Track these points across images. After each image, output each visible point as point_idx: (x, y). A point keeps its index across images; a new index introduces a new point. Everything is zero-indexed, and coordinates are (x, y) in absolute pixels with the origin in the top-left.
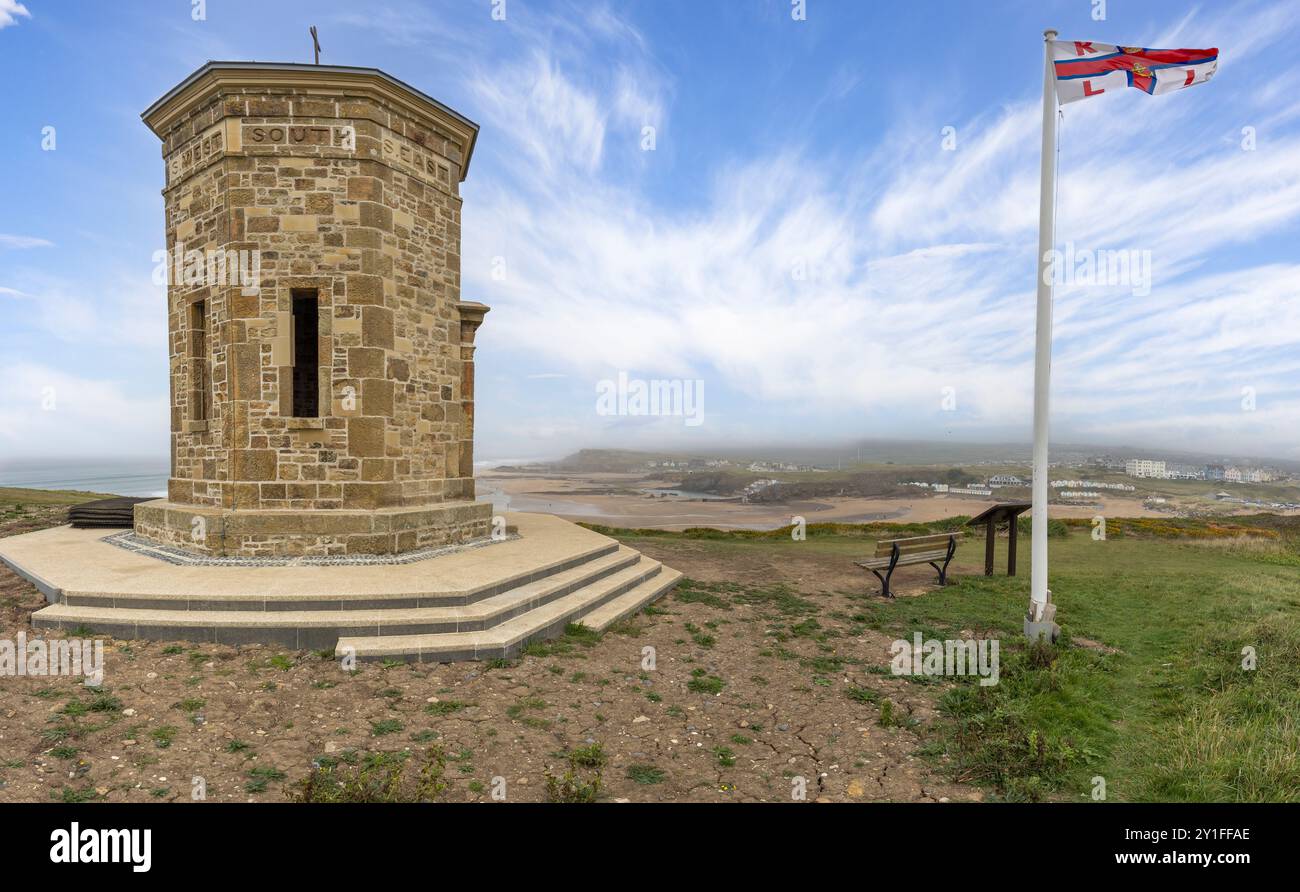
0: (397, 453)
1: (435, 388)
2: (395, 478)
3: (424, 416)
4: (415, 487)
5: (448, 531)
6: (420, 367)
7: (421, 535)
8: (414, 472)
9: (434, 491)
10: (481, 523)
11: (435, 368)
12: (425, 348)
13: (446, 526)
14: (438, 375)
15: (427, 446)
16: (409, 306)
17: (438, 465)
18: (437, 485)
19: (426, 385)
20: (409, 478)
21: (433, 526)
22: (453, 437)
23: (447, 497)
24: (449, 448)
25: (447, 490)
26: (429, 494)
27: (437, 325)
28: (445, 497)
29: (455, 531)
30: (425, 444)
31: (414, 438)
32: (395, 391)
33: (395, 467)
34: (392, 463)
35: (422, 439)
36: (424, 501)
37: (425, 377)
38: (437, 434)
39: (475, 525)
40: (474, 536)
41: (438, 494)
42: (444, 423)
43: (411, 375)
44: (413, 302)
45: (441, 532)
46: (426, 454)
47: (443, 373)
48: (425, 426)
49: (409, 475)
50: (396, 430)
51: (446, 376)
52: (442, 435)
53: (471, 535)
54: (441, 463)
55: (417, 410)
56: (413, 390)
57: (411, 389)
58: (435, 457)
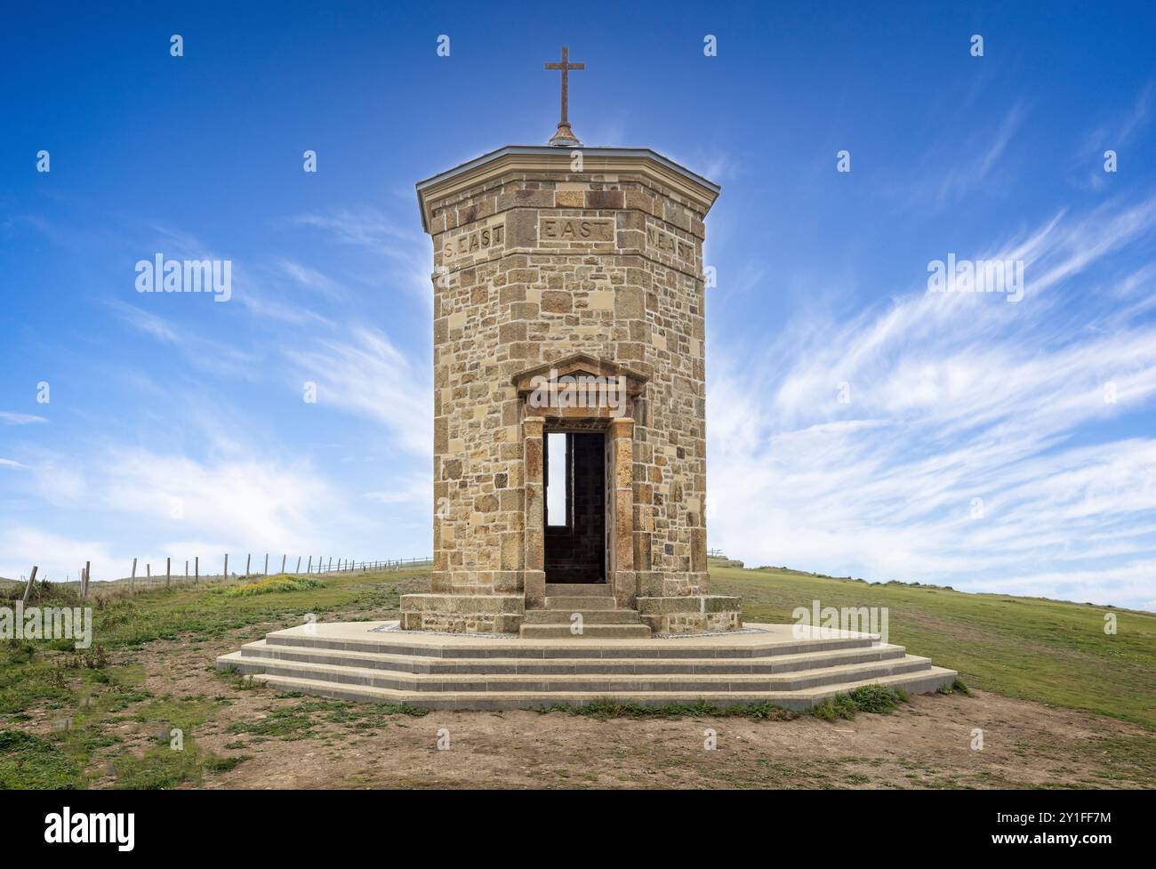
0: (451, 546)
1: (488, 478)
2: (449, 569)
3: (477, 509)
4: (464, 577)
5: (451, 620)
6: (472, 462)
7: (425, 618)
8: (468, 564)
9: (484, 582)
10: (487, 618)
11: (489, 458)
12: (477, 441)
13: (449, 615)
14: (491, 465)
15: (481, 538)
16: (462, 405)
17: (492, 557)
18: (486, 577)
19: (478, 478)
20: (461, 569)
21: (435, 612)
22: (509, 527)
23: (498, 590)
24: (505, 539)
25: (498, 583)
26: (477, 585)
27: (490, 413)
28: (496, 590)
29: (457, 620)
30: (478, 535)
31: (467, 531)
32: (450, 490)
33: (449, 559)
34: (446, 554)
35: (475, 532)
36: (473, 591)
37: (476, 471)
38: (491, 525)
39: (479, 618)
40: (479, 630)
41: (488, 586)
42: (499, 512)
43: (464, 471)
44: (467, 400)
45: (444, 619)
46: (480, 546)
47: (496, 460)
48: (478, 518)
49: (462, 566)
50: (451, 525)
51: (501, 462)
52: (495, 526)
53: (476, 627)
54: (497, 555)
55: (470, 504)
56: (466, 486)
57: (463, 485)
58: (489, 548)
